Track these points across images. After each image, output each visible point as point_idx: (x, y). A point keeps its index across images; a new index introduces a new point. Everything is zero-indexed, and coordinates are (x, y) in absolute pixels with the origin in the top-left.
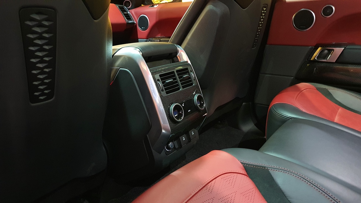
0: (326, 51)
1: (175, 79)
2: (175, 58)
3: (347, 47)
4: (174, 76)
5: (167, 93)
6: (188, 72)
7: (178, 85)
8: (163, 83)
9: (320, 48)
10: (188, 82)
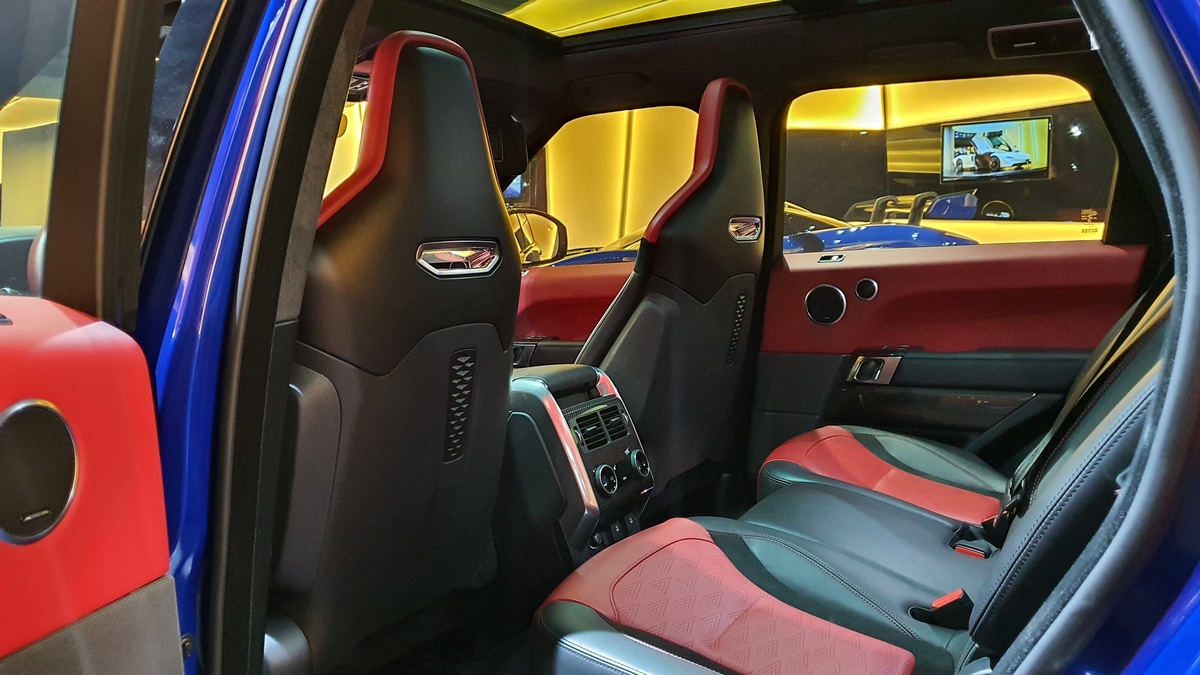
0: (873, 363)
1: (598, 425)
2: (593, 391)
3: (907, 355)
4: (598, 419)
5: (590, 448)
6: (617, 413)
7: (603, 436)
8: (582, 432)
9: (860, 358)
10: (619, 430)
